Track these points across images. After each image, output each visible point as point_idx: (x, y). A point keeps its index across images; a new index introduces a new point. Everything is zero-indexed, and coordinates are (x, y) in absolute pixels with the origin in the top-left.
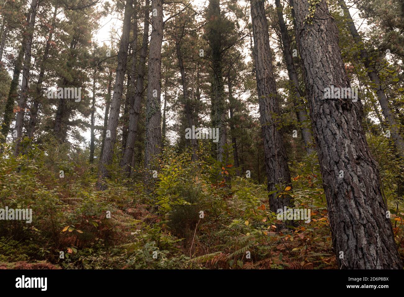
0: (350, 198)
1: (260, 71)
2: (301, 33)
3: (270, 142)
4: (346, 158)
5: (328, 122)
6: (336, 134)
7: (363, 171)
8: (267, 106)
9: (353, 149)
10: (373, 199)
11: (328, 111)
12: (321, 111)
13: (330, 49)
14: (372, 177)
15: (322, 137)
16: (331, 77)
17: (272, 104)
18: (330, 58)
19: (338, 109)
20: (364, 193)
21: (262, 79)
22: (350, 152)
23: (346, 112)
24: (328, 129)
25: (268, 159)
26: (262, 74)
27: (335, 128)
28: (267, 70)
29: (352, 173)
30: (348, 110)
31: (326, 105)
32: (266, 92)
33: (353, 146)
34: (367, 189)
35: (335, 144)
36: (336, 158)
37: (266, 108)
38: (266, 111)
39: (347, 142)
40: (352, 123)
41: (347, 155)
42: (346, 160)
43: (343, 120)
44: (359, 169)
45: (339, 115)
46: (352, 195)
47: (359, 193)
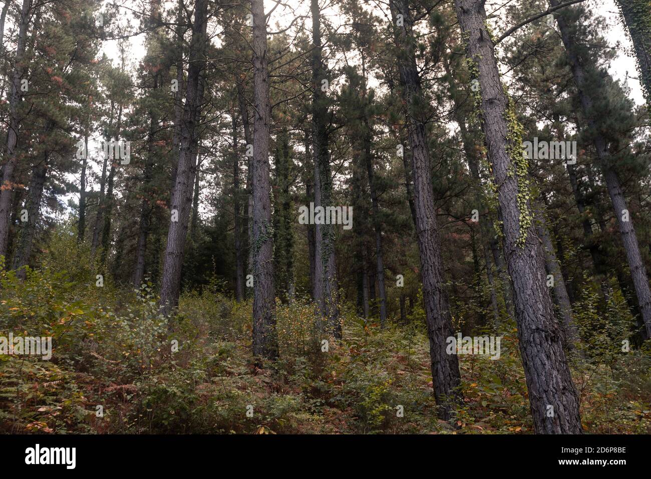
0: (557, 425)
1: (421, 219)
2: (511, 254)
3: (435, 311)
4: (554, 388)
5: (538, 351)
6: (545, 364)
7: (567, 401)
8: (431, 266)
9: (559, 380)
10: (575, 426)
11: (538, 341)
12: (532, 340)
13: (539, 277)
14: (574, 406)
15: (532, 364)
16: (540, 306)
17: (436, 263)
18: (540, 286)
19: (547, 340)
20: (568, 421)
21: (425, 231)
22: (557, 383)
23: (554, 343)
24: (537, 358)
25: (433, 332)
26: (425, 224)
27: (545, 358)
28: (430, 220)
29: (559, 403)
30: (555, 342)
31: (536, 335)
32: (430, 248)
33: (559, 376)
34: (571, 418)
35: (544, 374)
36: (545, 388)
37: (430, 268)
38: (430, 272)
39: (555, 373)
40: (558, 354)
41: (555, 386)
42: (554, 391)
43: (552, 352)
44: (564, 399)
45: (548, 346)
46: (558, 422)
47: (564, 421)
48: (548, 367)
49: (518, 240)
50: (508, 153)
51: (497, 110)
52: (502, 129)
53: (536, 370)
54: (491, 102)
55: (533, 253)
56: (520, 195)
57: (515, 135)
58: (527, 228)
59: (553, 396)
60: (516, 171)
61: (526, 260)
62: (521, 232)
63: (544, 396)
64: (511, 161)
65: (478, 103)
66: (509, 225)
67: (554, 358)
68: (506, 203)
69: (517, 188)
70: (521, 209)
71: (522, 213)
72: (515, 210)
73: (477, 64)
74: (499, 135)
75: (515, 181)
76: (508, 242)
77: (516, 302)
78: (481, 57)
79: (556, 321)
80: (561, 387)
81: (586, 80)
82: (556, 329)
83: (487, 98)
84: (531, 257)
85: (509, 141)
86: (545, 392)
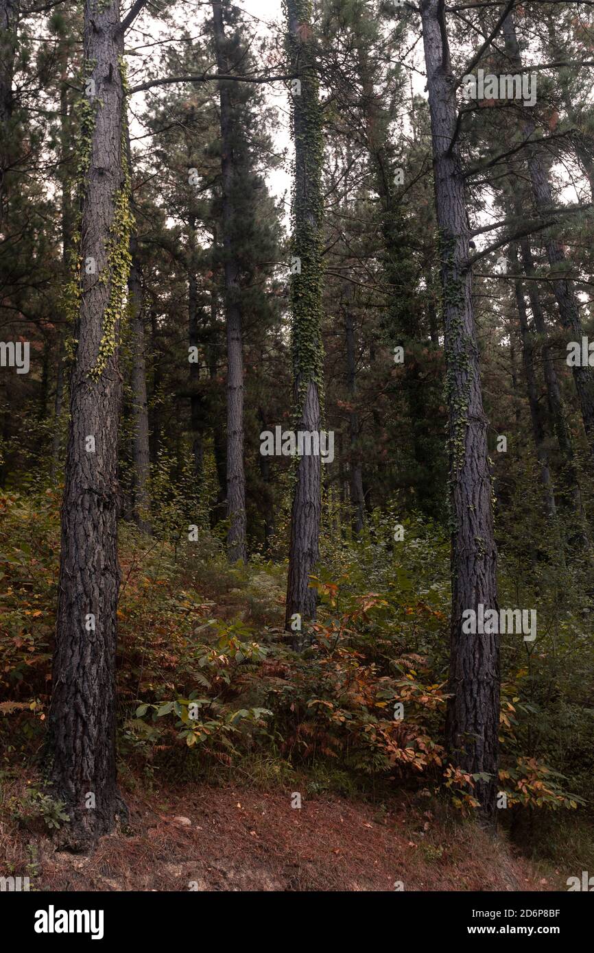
48: (91, 539)
49: (92, 370)
50: (107, 250)
51: (107, 186)
52: (107, 214)
53: (76, 542)
54: (101, 172)
55: (107, 391)
56: (109, 310)
57: (123, 228)
58: (108, 357)
59: (90, 576)
60: (111, 277)
61: (97, 398)
62: (99, 360)
63: (79, 575)
64: (108, 262)
65: (84, 168)
66: (86, 348)
67: (102, 529)
68: (88, 316)
69: (107, 300)
70: (106, 330)
71: (106, 336)
72: (98, 329)
73: (95, 112)
74: (102, 221)
75: (108, 290)
76: (79, 369)
77: (71, 450)
78: (102, 105)
79: (115, 484)
80: (102, 567)
81: (236, 184)
82: (113, 493)
83: (97, 164)
84: (104, 395)
85: (112, 234)
86: (81, 570)
